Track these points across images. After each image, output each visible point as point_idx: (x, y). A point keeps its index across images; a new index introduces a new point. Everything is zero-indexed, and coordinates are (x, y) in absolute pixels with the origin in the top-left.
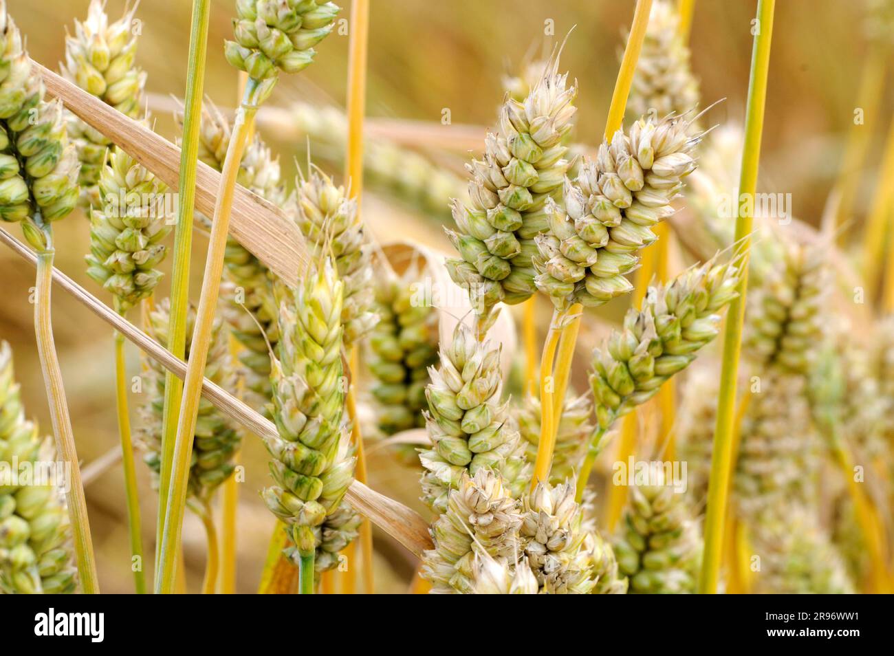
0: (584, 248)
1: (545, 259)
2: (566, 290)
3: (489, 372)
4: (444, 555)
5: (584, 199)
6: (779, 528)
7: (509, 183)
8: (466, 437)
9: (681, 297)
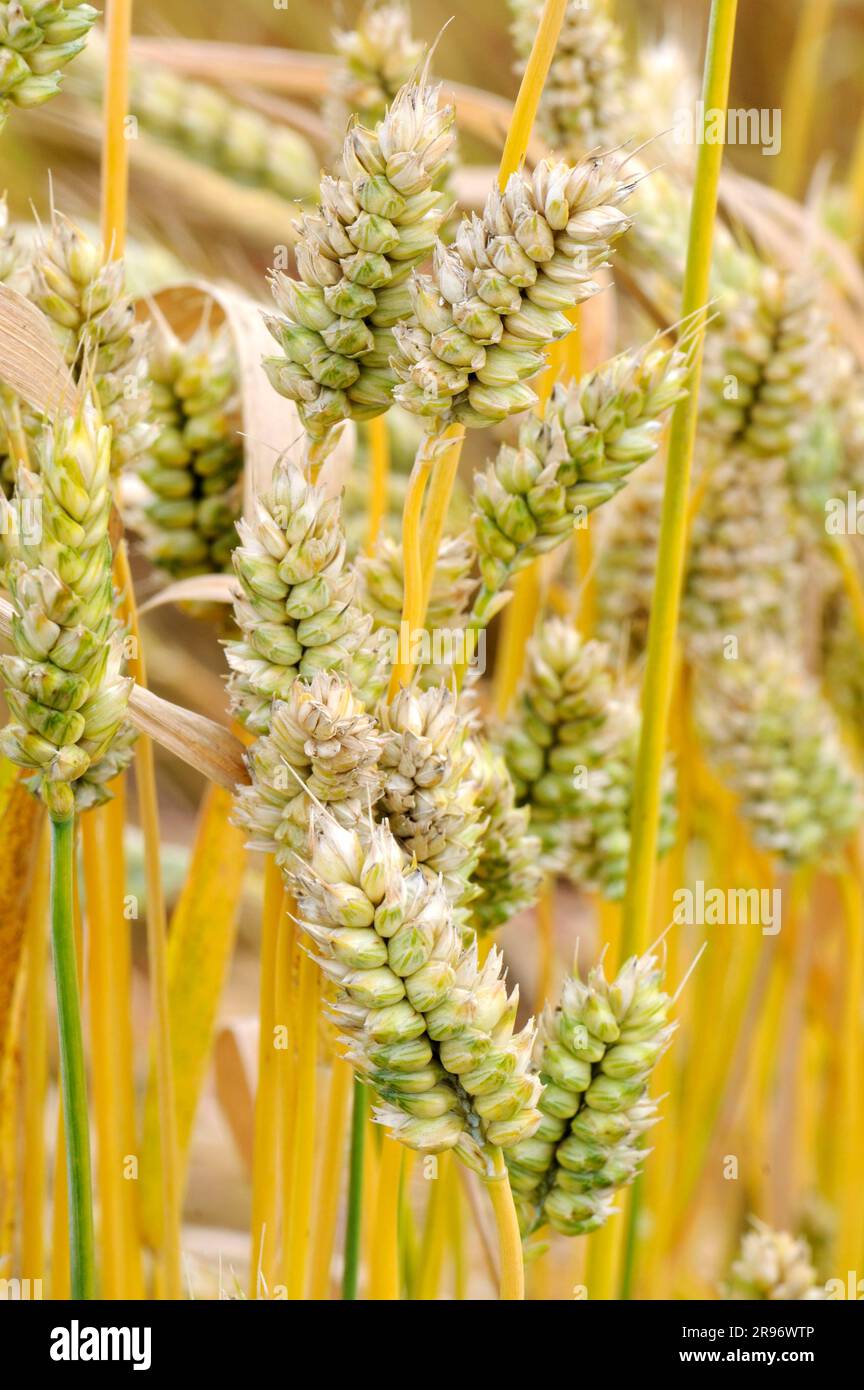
0: (468, 345)
1: (409, 362)
2: (441, 405)
3: (326, 531)
4: (267, 796)
5: (465, 273)
6: (747, 675)
7: (357, 248)
8: (294, 624)
9: (604, 399)
